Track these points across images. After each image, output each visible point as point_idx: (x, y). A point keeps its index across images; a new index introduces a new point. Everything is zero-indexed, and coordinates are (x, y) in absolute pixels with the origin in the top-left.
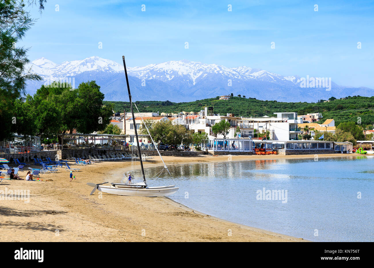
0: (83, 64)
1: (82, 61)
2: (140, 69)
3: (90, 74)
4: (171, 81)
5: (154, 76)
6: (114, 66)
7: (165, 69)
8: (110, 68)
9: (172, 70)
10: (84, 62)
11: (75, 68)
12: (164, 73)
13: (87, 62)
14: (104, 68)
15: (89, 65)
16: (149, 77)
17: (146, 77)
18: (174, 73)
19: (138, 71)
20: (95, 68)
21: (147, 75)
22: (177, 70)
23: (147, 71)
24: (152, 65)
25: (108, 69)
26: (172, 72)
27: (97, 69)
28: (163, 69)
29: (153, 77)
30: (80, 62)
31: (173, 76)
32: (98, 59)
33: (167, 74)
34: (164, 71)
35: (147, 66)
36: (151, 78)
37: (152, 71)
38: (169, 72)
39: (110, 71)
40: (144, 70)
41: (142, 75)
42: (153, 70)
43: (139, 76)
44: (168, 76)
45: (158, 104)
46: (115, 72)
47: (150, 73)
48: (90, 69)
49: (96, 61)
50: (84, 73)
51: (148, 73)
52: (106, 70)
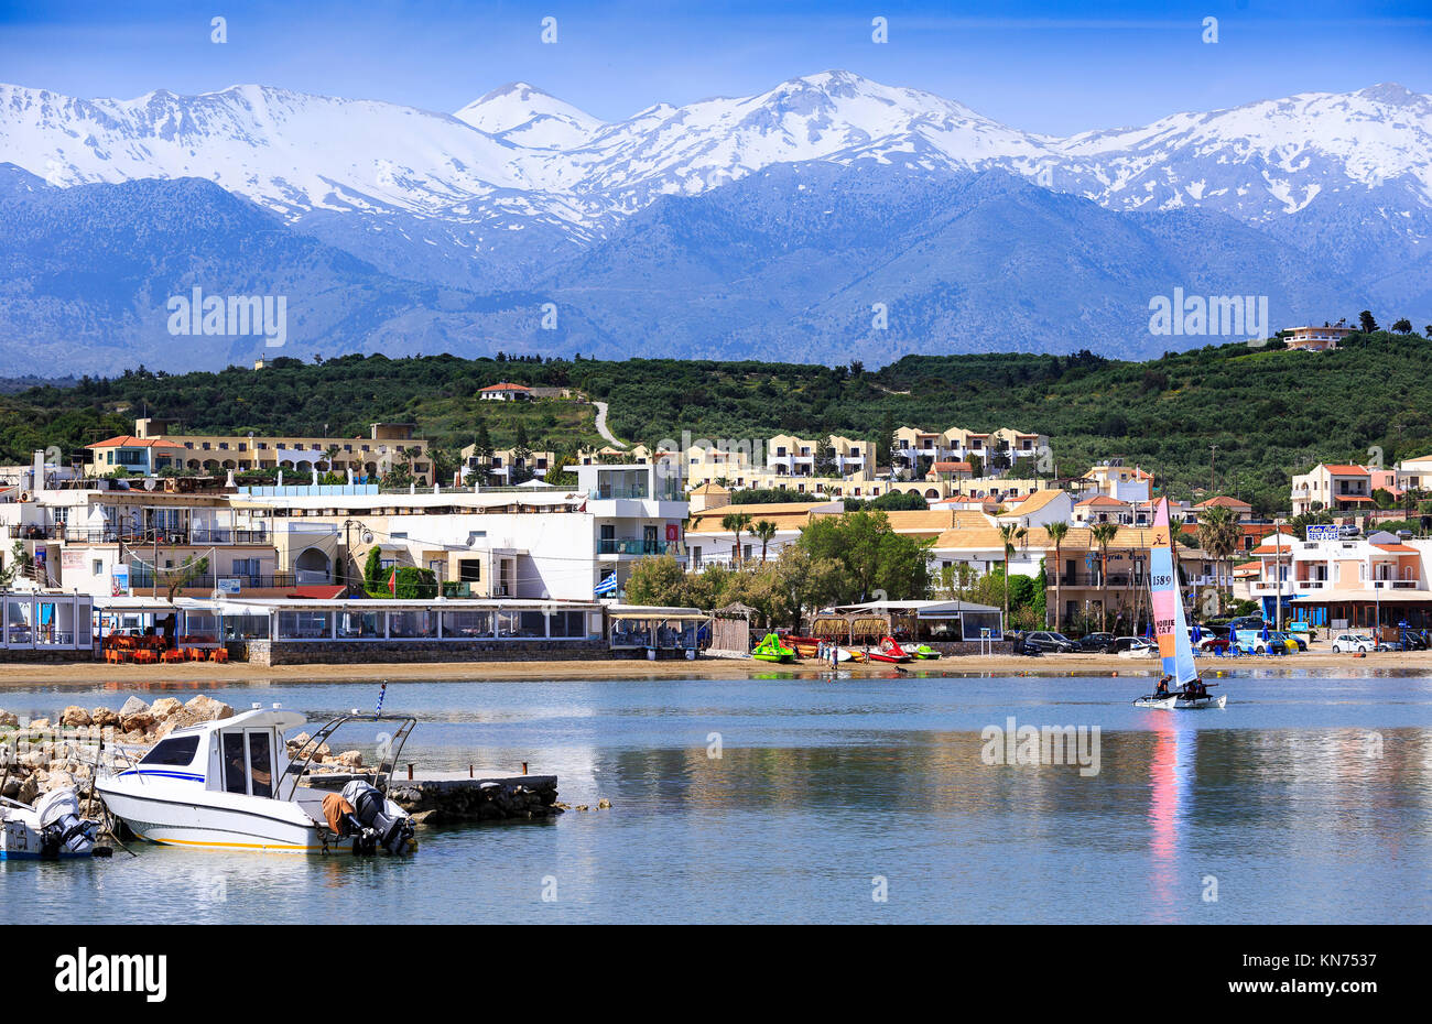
0: (761, 120)
1: (757, 104)
2: (1109, 144)
3: (797, 180)
4: (1298, 217)
5: (1196, 190)
6: (950, 127)
7: (1266, 146)
8: (921, 144)
9: (1309, 152)
10: (764, 111)
11: (713, 144)
12: (1256, 169)
13: (782, 109)
14: (890, 140)
15: (796, 123)
16: (1163, 194)
17: (1143, 193)
18: (1322, 166)
19: (1097, 159)
20: (832, 143)
21: (1150, 186)
22: (1340, 150)
23: (1153, 159)
24: (1181, 122)
25: (908, 148)
26: (1305, 163)
27: (847, 153)
28: (1254, 143)
29: (1187, 197)
30: (740, 110)
31: (1313, 190)
32: (850, 90)
33: (1277, 173)
34: (1257, 160)
35: (1152, 129)
36: (1177, 202)
37: (1177, 158)
38: (1286, 165)
39: (925, 164)
40: (1133, 153)
41: (1119, 185)
42: (1188, 151)
43: (1100, 188)
44: (1281, 190)
45: (1025, 374)
46: (955, 167)
47: (1169, 169)
48: (803, 152)
49: (841, 101)
50: (761, 173)
51: (1156, 172)
52: (899, 158)
